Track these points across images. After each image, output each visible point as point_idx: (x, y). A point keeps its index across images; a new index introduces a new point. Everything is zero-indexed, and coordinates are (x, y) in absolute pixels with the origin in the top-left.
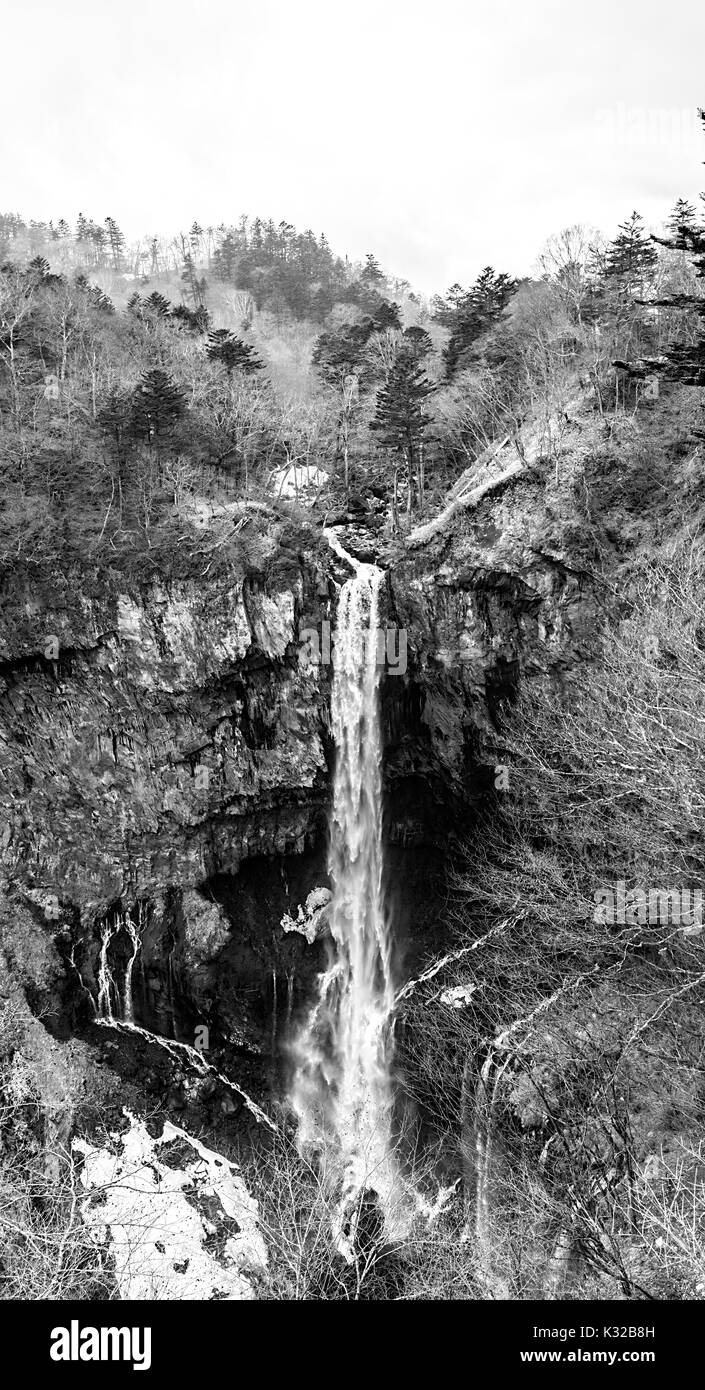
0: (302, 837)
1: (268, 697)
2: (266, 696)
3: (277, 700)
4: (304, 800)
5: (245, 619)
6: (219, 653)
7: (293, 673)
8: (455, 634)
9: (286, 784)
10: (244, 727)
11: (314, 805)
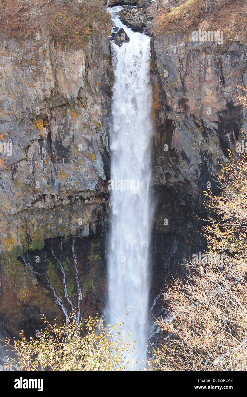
0: (88, 225)
1: (65, 127)
2: (65, 125)
3: (72, 129)
4: (89, 200)
5: (50, 69)
6: (31, 92)
7: (83, 109)
8: (198, 85)
9: (77, 187)
10: (49, 148)
11: (96, 203)
